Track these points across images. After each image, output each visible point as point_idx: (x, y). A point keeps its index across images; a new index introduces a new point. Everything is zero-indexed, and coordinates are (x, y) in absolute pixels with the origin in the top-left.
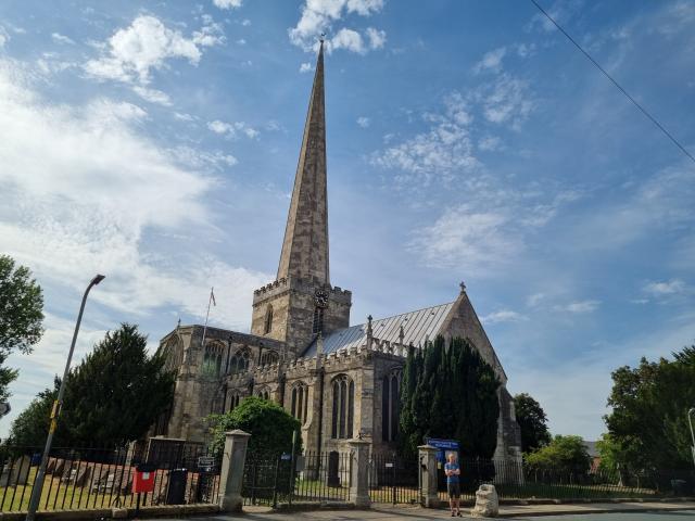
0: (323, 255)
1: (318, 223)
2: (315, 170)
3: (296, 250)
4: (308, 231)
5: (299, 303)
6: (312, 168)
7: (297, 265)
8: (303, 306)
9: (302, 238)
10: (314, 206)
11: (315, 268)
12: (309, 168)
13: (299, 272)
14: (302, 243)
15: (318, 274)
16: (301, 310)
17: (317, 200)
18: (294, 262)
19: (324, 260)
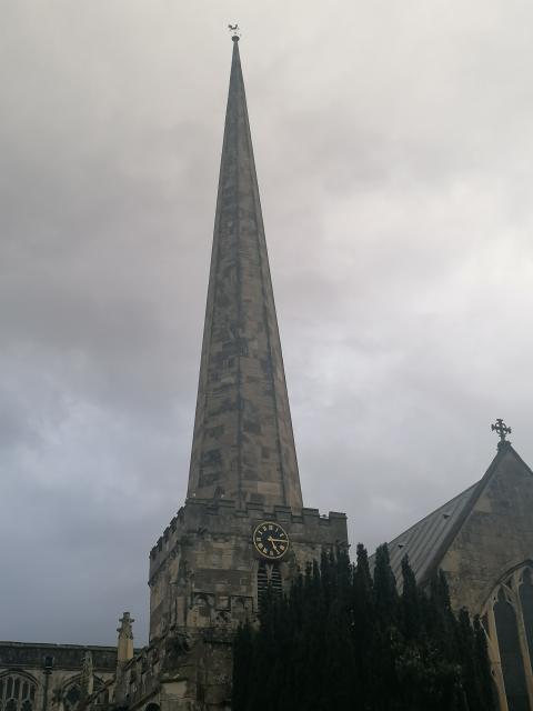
0: (273, 445)
1: (251, 380)
2: (239, 274)
3: (211, 445)
4: (234, 400)
5: (214, 559)
6: (233, 273)
7: (216, 477)
8: (227, 562)
9: (223, 418)
10: (240, 346)
11: (253, 476)
12: (226, 275)
13: (219, 491)
14: (221, 428)
15: (262, 487)
16: (221, 574)
17: (248, 334)
18: (208, 471)
19: (274, 456)
